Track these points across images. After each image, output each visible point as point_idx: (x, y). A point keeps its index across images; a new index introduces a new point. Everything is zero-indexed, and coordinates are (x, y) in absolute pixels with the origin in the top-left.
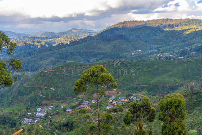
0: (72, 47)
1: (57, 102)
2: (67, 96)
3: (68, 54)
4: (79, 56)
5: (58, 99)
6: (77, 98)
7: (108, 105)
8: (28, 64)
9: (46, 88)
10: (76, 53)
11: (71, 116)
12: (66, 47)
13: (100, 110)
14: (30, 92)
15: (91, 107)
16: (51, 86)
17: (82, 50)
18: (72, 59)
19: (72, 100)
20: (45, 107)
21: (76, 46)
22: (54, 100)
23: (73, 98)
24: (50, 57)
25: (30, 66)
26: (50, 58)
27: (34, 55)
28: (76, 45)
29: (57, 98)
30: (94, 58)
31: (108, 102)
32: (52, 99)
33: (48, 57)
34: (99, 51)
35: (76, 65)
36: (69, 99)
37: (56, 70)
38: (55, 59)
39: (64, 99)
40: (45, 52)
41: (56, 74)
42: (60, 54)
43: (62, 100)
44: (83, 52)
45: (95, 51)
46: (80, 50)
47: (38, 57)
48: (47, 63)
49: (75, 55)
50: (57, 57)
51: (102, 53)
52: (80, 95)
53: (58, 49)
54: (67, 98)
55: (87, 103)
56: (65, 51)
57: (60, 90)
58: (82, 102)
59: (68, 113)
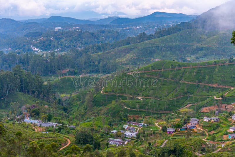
0: (159, 38)
1: (148, 117)
2: (161, 110)
3: (154, 48)
4: (169, 52)
5: (148, 114)
6: (176, 113)
7: (230, 126)
8: (99, 62)
9: (131, 97)
10: (164, 47)
11: (176, 139)
12: (150, 39)
13: (219, 132)
14: (109, 101)
15: (203, 127)
16: (138, 95)
17: (174, 43)
19: (169, 115)
20: (133, 123)
21: (166, 37)
22: (143, 115)
23: (171, 112)
24: (127, 53)
25: (101, 65)
26: (128, 55)
27: (106, 51)
28: (164, 36)
29: (148, 112)
31: (230, 122)
32: (140, 112)
33: (125, 54)
34: (199, 45)
35: (172, 65)
36: (165, 115)
37: (144, 72)
38: (135, 55)
39: (158, 114)
40: (121, 46)
41: (144, 77)
42: (142, 49)
43: (156, 115)
44: (175, 47)
45: (193, 45)
46: (170, 44)
47: (112, 53)
48: (125, 61)
49: (164, 51)
50: (138, 53)
51: (205, 48)
52: (181, 109)
53: (139, 43)
54: (161, 112)
55: (196, 121)
56: (149, 45)
57: (151, 100)
58: (189, 120)
59: (170, 134)
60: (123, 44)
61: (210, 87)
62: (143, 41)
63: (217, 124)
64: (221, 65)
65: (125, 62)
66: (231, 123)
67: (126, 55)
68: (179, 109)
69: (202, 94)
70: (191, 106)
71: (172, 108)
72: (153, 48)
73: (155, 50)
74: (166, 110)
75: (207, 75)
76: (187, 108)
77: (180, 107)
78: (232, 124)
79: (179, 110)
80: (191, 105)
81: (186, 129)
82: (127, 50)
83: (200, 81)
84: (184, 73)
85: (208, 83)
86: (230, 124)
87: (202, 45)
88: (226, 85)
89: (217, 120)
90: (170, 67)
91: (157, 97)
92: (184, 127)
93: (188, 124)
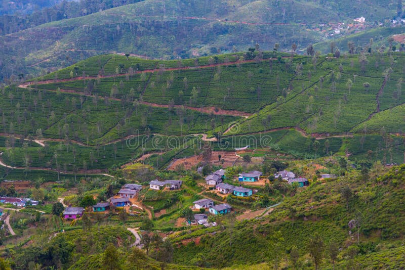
0: (133, 5)
1: (50, 184)
2: (81, 168)
3: (118, 28)
4: (152, 37)
5: (52, 178)
6: (114, 174)
7: (198, 198)
9: (18, 141)
10: (142, 25)
11: (73, 231)
12: (112, 7)
13: (173, 212)
15: (145, 202)
16: (35, 135)
17: (165, 17)
18: (131, 47)
20: (7, 200)
22: (40, 180)
23: (105, 172)
24: (57, 39)
26: (58, 44)
27: (8, 33)
29: (51, 174)
30: (205, 43)
31: (200, 189)
32: (32, 175)
33: (51, 41)
34: (221, 21)
35: (122, 66)
36: (89, 178)
37: (57, 82)
38: (73, 44)
39: (73, 176)
40: (44, 22)
41: (55, 93)
42: (91, 29)
43: (67, 180)
44: (168, 25)
45: (208, 22)
46: (157, 18)
47: (20, 38)
48: (48, 58)
49: (140, 34)
50: (82, 39)
51: (233, 27)
52: (127, 165)
53: (85, 14)
54: (81, 173)
55: (135, 189)
56: (107, 21)
57: (60, 146)
58: (120, 188)
59: (69, 220)
60: (49, 17)
61: (200, 115)
62: (96, 10)
63: (174, 195)
64: (230, 66)
65: (48, 60)
66: (202, 190)
67: (52, 44)
68: (122, 165)
69: (178, 130)
70: (149, 157)
71: (107, 163)
72: (116, 27)
73: (120, 31)
74: (90, 167)
75: (194, 88)
76: (140, 161)
77: (126, 159)
78: (202, 194)
79: (121, 167)
80: (152, 154)
81: (107, 208)
82: (57, 34)
83: (178, 102)
84: (146, 83)
85: (196, 105)
86: (199, 194)
87: (226, 20)
88: (234, 110)
89: (176, 185)
90: (117, 70)
91: (77, 139)
92: (105, 205)
93: (115, 197)
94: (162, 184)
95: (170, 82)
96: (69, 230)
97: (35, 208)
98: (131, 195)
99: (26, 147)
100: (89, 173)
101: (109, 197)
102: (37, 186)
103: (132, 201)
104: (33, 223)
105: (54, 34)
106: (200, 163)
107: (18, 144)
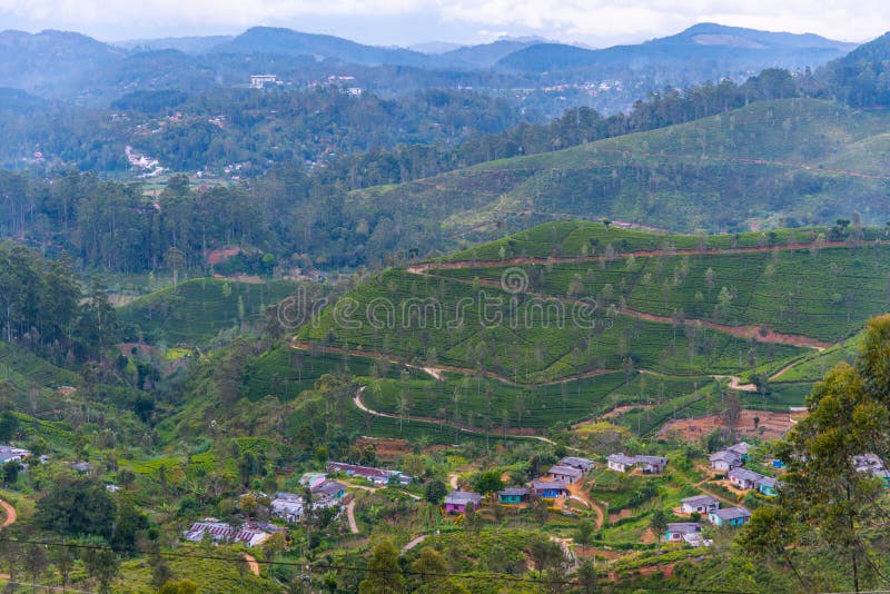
0: (645, 133)
1: (441, 449)
2: (499, 423)
3: (614, 175)
4: (677, 195)
5: (445, 437)
6: (558, 440)
7: (693, 493)
8: (373, 225)
9: (393, 367)
10: (659, 171)
11: (454, 534)
12: (608, 137)
13: (643, 515)
14: (310, 379)
15: (595, 493)
16: (423, 358)
17: (704, 157)
18: (636, 211)
19: (527, 445)
20: (358, 471)
21: (671, 129)
22: (424, 439)
23: (541, 434)
24: (503, 190)
25: (379, 235)
26: (503, 199)
27: (418, 178)
28: (670, 123)
29: (445, 430)
30: (777, 208)
31: (699, 477)
32: (412, 430)
34: (811, 170)
35: (594, 243)
36: (511, 443)
38: (530, 202)
39: (483, 437)
40: (483, 161)
42: (564, 175)
43: (471, 444)
44: (709, 172)
45: (785, 170)
46: (688, 159)
47: (438, 187)
48: (483, 225)
49: (653, 188)
50: (546, 193)
51: (833, 181)
52: (583, 424)
53: (556, 149)
54: (498, 433)
55: (580, 467)
56: (595, 162)
57: (465, 382)
58: (554, 463)
59: (452, 513)
60: (492, 151)
61: (731, 340)
62: (578, 142)
63: (649, 484)
64: (798, 252)
65: (483, 229)
66: (701, 479)
67: (493, 199)
68: (573, 424)
69: (686, 366)
70: (626, 413)
71: (547, 417)
72: (611, 172)
73: (618, 181)
74: (515, 423)
75: (725, 288)
76: (608, 419)
77: (583, 414)
78: (701, 486)
79: (573, 427)
80: (632, 408)
81: (524, 498)
82: (503, 181)
83: (693, 312)
84: (638, 274)
85: (727, 321)
86: (695, 485)
87: (821, 167)
88: (797, 334)
89: (654, 466)
90: (584, 250)
91: (498, 370)
92: (521, 491)
93: (543, 479)
94: (629, 461)
95: (681, 276)
96: (449, 531)
97: (404, 488)
98: (571, 478)
99: (405, 380)
100: (514, 433)
101: (531, 477)
102: (417, 450)
103: (573, 488)
104: (392, 514)
105: (499, 181)
106: (719, 430)
107: (393, 372)
